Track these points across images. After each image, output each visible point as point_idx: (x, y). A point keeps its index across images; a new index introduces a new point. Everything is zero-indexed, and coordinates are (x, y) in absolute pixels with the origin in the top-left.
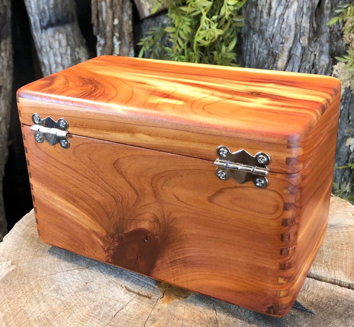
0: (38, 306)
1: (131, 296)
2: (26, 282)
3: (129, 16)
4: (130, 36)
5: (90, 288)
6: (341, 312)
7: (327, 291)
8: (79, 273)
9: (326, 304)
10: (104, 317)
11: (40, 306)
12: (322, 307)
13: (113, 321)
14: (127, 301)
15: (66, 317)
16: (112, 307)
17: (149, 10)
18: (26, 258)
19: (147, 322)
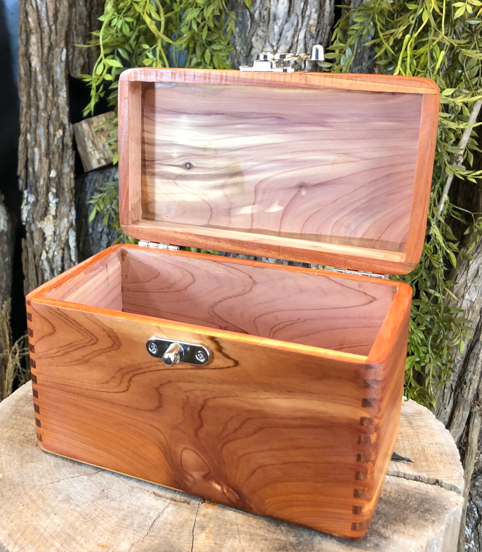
0: (49, 520)
1: (165, 502)
2: (22, 493)
3: (71, 167)
4: (72, 193)
5: (109, 496)
6: (416, 506)
7: (394, 484)
8: (89, 480)
9: (396, 498)
10: (140, 527)
11: (52, 520)
12: (393, 502)
13: (153, 531)
14: (162, 508)
15: (91, 531)
16: (145, 516)
17: (99, 161)
18: (12, 465)
19: (195, 530)
